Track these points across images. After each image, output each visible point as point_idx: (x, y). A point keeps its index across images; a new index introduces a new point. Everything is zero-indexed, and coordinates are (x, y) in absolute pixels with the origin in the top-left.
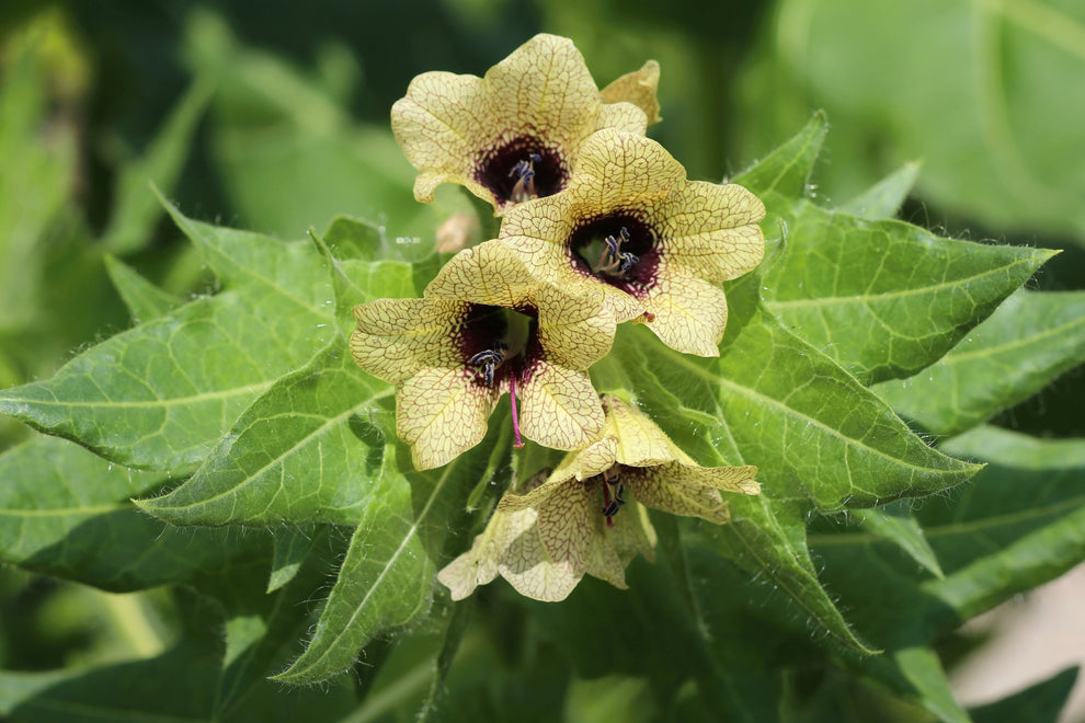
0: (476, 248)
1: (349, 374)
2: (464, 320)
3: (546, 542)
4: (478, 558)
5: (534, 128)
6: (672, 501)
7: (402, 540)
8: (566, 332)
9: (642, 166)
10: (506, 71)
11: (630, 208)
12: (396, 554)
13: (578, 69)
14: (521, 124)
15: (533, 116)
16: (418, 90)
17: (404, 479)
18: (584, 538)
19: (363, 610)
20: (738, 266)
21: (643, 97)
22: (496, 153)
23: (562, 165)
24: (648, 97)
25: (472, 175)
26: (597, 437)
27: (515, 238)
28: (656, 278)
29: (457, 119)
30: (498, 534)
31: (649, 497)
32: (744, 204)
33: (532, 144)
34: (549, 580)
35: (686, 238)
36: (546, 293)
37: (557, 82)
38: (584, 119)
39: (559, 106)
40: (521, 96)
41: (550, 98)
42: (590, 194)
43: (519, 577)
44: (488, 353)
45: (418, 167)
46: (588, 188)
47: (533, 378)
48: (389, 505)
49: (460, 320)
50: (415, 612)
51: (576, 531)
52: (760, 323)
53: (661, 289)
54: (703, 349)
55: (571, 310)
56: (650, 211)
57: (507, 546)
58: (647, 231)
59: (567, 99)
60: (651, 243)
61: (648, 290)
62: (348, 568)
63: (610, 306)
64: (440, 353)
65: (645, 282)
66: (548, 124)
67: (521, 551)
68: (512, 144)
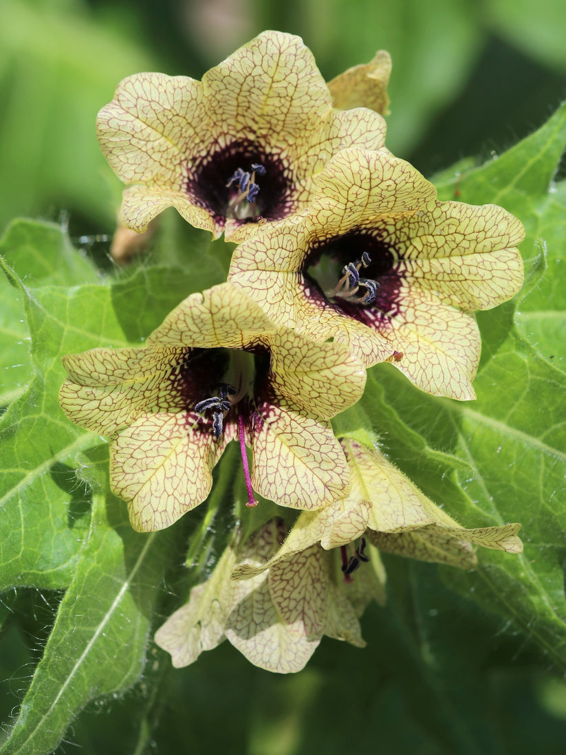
0: (207, 292)
1: (49, 419)
2: (185, 360)
3: (279, 604)
4: (199, 617)
5: (254, 132)
6: (414, 548)
7: (113, 599)
8: (306, 379)
9: (390, 188)
10: (226, 73)
11: (368, 226)
12: (107, 617)
13: (308, 69)
14: (239, 127)
15: (254, 120)
16: (125, 93)
17: (115, 534)
18: (318, 595)
19: (72, 684)
20: (496, 295)
21: (370, 89)
22: (210, 159)
23: (286, 173)
24: (377, 90)
25: (185, 186)
26: (342, 494)
27: (248, 274)
28: (398, 305)
29: (170, 125)
30: (223, 592)
31: (389, 544)
32: (503, 227)
33: (250, 148)
34: (284, 645)
35: (434, 261)
36: (284, 339)
37: (284, 84)
38: (313, 124)
39: (285, 110)
40: (241, 99)
41: (276, 102)
42: (330, 220)
43: (250, 643)
44: (215, 401)
45: (126, 182)
46: (329, 213)
47: (266, 426)
48: (100, 565)
49: (181, 361)
50: (126, 677)
51: (310, 588)
52: (514, 351)
53: (405, 318)
54: (458, 391)
55: (314, 358)
56: (391, 229)
57: (233, 608)
58: (387, 250)
59: (294, 102)
60: (392, 265)
61: (390, 319)
62: (54, 641)
63: (357, 349)
64: (158, 398)
65: (387, 309)
66: (270, 129)
67: (251, 614)
68: (228, 148)
